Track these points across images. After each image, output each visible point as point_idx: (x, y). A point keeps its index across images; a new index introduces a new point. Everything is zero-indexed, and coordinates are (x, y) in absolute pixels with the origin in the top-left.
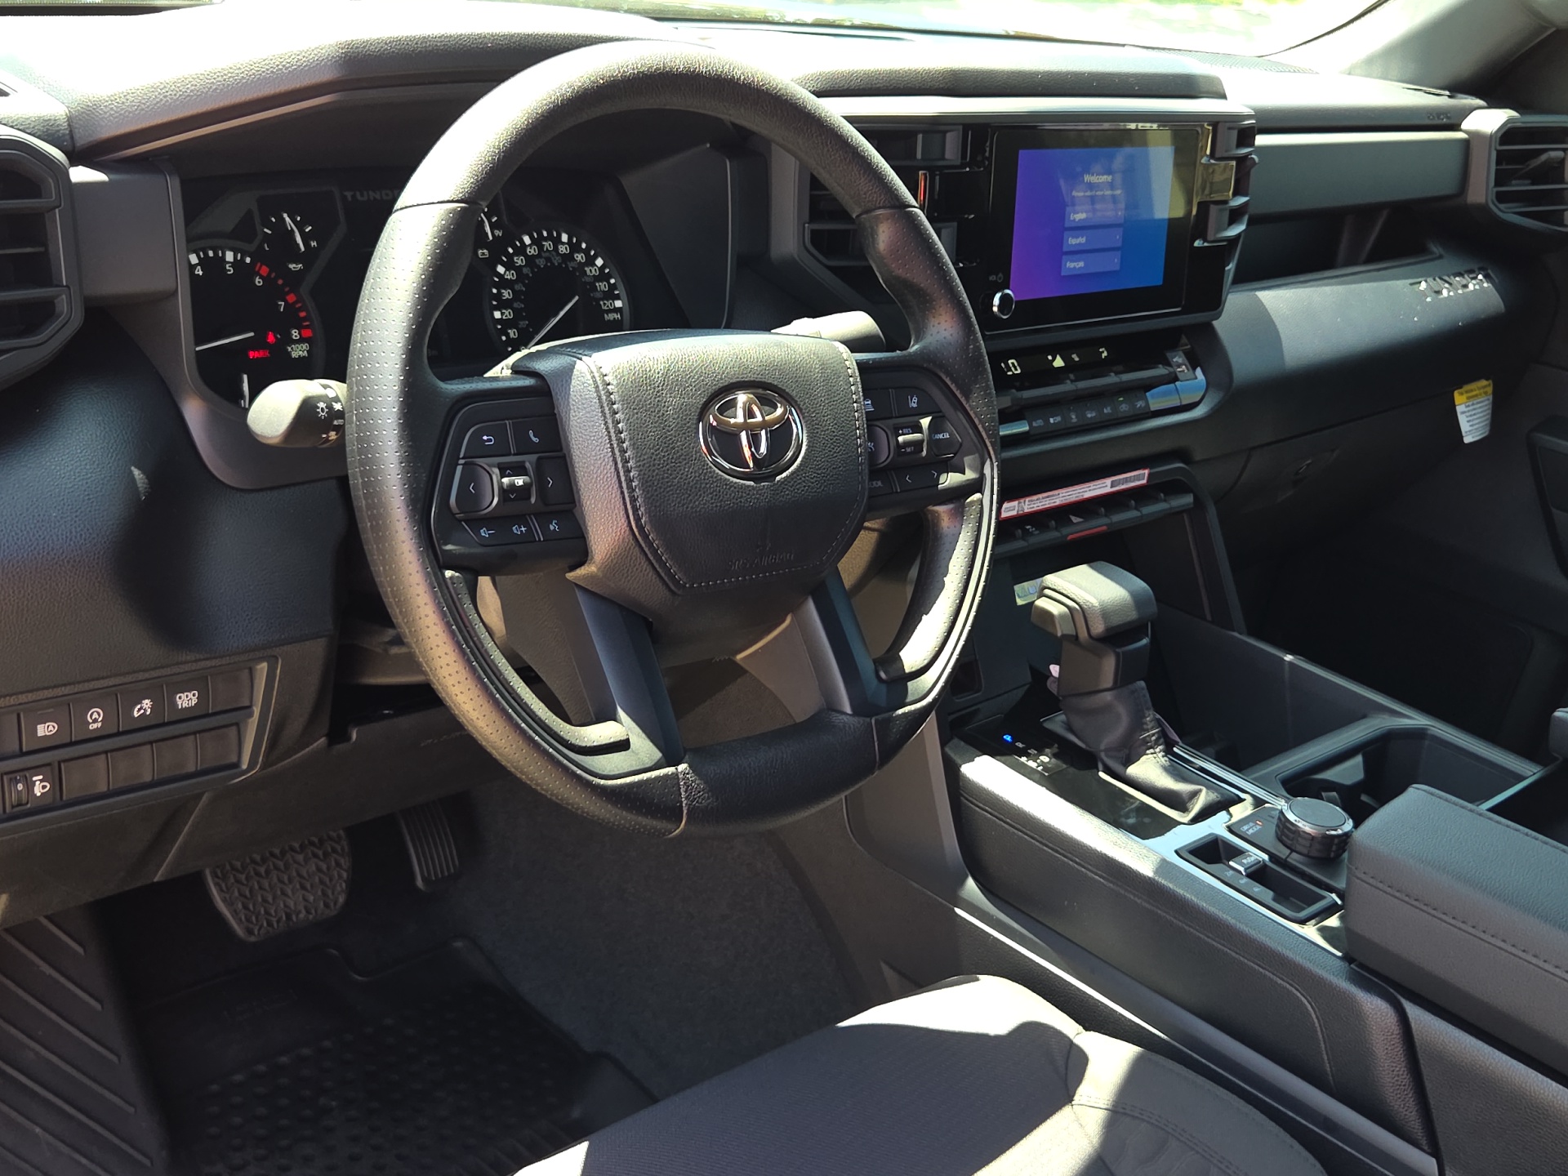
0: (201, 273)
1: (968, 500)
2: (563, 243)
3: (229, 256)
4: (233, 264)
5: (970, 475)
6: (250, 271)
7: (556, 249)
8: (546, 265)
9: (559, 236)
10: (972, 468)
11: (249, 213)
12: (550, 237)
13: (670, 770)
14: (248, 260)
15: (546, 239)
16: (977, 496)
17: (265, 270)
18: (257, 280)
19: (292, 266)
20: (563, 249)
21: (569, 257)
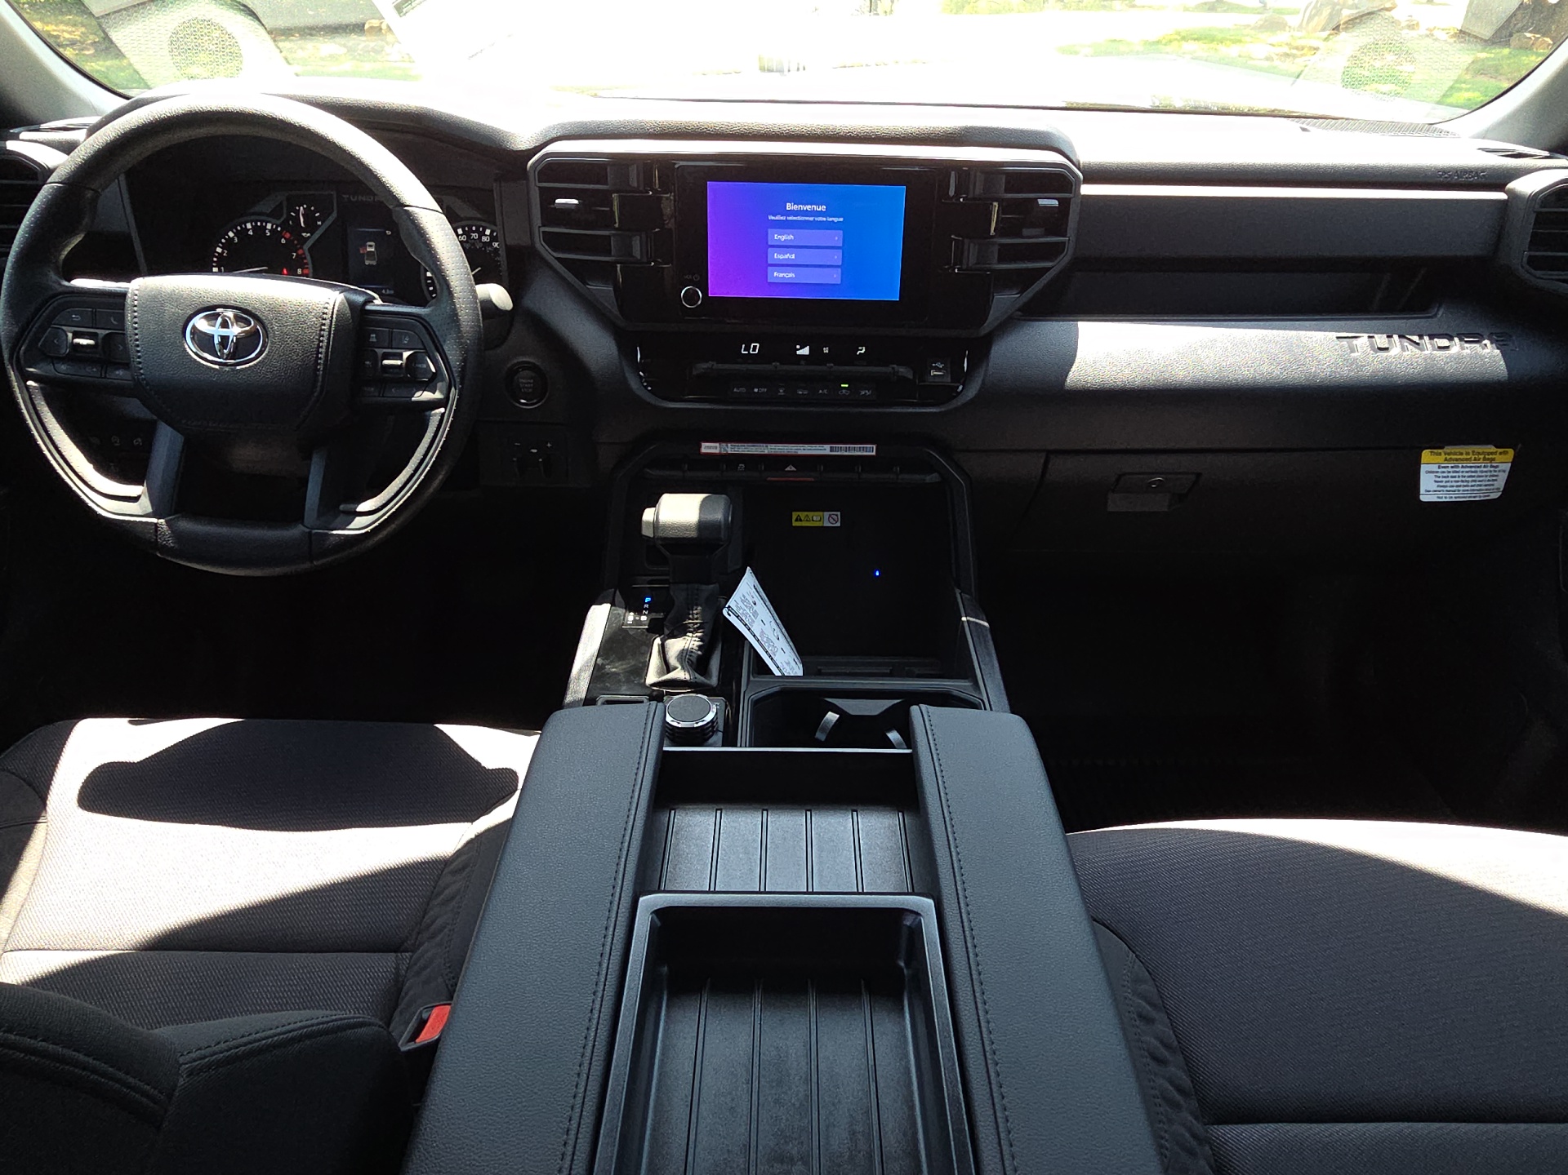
0: (251, 233)
1: (433, 412)
2: (486, 235)
3: (269, 226)
4: (270, 231)
5: (438, 395)
6: (280, 235)
7: (480, 238)
8: (470, 248)
9: (484, 231)
10: (441, 392)
11: (281, 203)
12: (477, 231)
13: (154, 520)
14: (279, 229)
15: (474, 232)
16: (442, 410)
17: (288, 235)
18: (283, 240)
19: (304, 234)
20: (484, 239)
21: (489, 244)
